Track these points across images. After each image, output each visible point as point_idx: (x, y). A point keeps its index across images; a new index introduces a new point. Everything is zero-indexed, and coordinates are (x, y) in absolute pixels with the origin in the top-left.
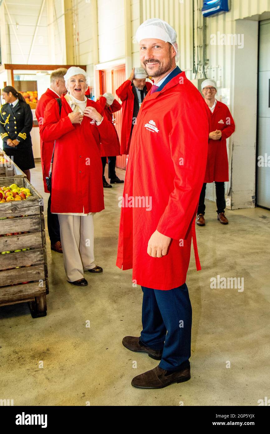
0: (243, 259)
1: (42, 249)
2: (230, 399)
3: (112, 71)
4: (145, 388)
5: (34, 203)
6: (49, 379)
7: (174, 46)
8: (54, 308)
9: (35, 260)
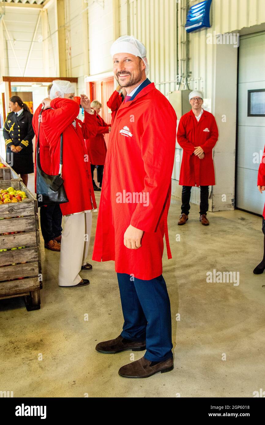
0: (223, 258)
1: (36, 247)
2: (210, 389)
3: (102, 83)
4: (131, 378)
5: (29, 204)
6: (42, 368)
7: (143, 60)
8: (47, 302)
9: (30, 258)
